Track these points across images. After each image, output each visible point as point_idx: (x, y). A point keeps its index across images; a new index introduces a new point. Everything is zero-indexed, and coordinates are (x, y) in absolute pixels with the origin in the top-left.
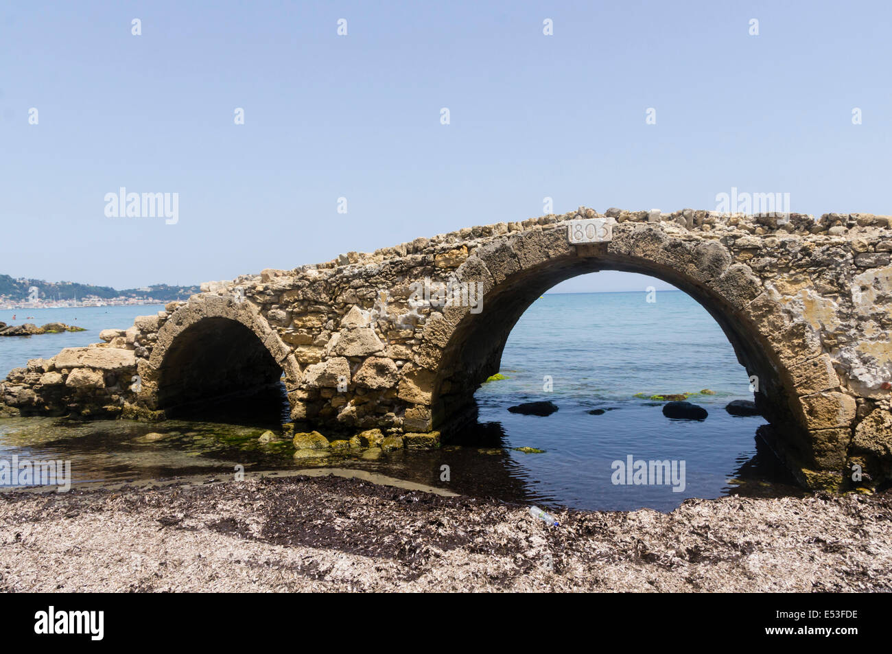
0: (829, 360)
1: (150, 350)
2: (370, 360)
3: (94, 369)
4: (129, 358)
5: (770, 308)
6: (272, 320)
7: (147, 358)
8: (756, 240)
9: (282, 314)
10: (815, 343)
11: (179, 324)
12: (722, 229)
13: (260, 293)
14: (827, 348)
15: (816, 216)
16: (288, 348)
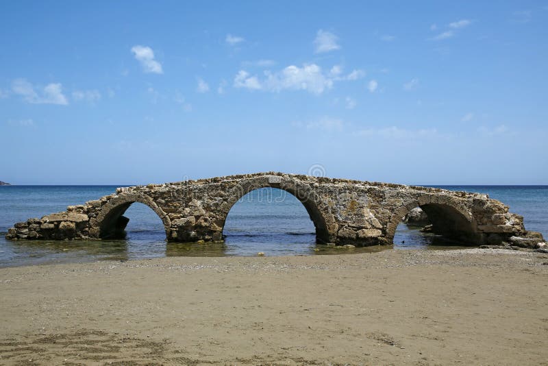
0: (333, 216)
1: (97, 214)
2: (201, 217)
3: (72, 222)
4: (85, 217)
5: (320, 202)
6: (159, 203)
7: (95, 218)
8: (317, 184)
9: (163, 201)
10: (330, 212)
11: (113, 204)
12: (309, 181)
13: (153, 193)
14: (333, 213)
15: (331, 178)
16: (165, 214)
